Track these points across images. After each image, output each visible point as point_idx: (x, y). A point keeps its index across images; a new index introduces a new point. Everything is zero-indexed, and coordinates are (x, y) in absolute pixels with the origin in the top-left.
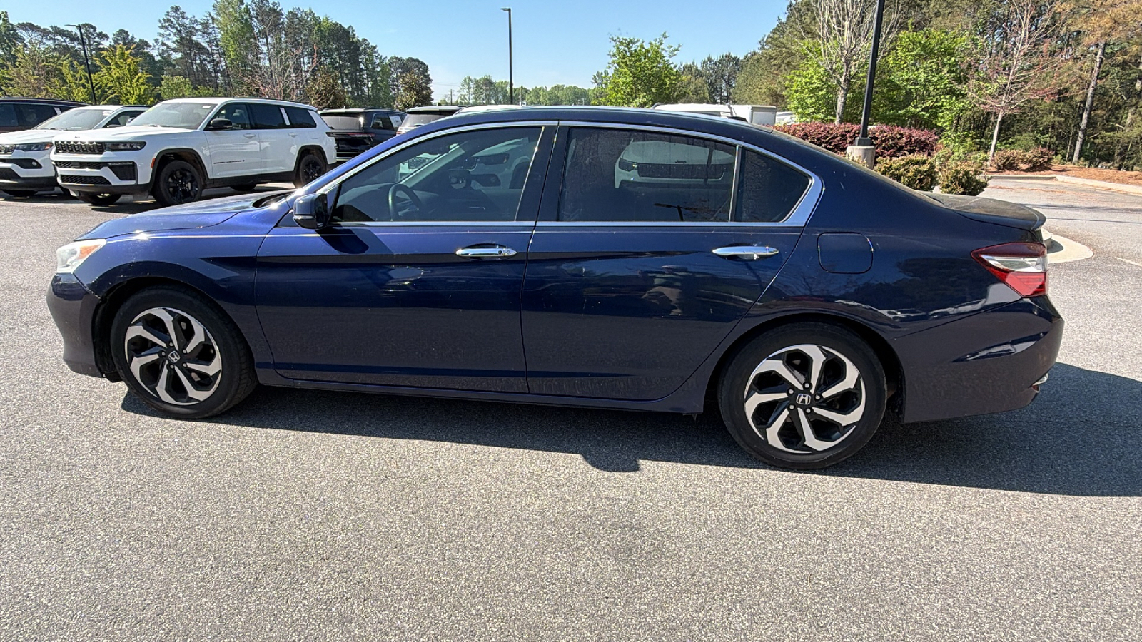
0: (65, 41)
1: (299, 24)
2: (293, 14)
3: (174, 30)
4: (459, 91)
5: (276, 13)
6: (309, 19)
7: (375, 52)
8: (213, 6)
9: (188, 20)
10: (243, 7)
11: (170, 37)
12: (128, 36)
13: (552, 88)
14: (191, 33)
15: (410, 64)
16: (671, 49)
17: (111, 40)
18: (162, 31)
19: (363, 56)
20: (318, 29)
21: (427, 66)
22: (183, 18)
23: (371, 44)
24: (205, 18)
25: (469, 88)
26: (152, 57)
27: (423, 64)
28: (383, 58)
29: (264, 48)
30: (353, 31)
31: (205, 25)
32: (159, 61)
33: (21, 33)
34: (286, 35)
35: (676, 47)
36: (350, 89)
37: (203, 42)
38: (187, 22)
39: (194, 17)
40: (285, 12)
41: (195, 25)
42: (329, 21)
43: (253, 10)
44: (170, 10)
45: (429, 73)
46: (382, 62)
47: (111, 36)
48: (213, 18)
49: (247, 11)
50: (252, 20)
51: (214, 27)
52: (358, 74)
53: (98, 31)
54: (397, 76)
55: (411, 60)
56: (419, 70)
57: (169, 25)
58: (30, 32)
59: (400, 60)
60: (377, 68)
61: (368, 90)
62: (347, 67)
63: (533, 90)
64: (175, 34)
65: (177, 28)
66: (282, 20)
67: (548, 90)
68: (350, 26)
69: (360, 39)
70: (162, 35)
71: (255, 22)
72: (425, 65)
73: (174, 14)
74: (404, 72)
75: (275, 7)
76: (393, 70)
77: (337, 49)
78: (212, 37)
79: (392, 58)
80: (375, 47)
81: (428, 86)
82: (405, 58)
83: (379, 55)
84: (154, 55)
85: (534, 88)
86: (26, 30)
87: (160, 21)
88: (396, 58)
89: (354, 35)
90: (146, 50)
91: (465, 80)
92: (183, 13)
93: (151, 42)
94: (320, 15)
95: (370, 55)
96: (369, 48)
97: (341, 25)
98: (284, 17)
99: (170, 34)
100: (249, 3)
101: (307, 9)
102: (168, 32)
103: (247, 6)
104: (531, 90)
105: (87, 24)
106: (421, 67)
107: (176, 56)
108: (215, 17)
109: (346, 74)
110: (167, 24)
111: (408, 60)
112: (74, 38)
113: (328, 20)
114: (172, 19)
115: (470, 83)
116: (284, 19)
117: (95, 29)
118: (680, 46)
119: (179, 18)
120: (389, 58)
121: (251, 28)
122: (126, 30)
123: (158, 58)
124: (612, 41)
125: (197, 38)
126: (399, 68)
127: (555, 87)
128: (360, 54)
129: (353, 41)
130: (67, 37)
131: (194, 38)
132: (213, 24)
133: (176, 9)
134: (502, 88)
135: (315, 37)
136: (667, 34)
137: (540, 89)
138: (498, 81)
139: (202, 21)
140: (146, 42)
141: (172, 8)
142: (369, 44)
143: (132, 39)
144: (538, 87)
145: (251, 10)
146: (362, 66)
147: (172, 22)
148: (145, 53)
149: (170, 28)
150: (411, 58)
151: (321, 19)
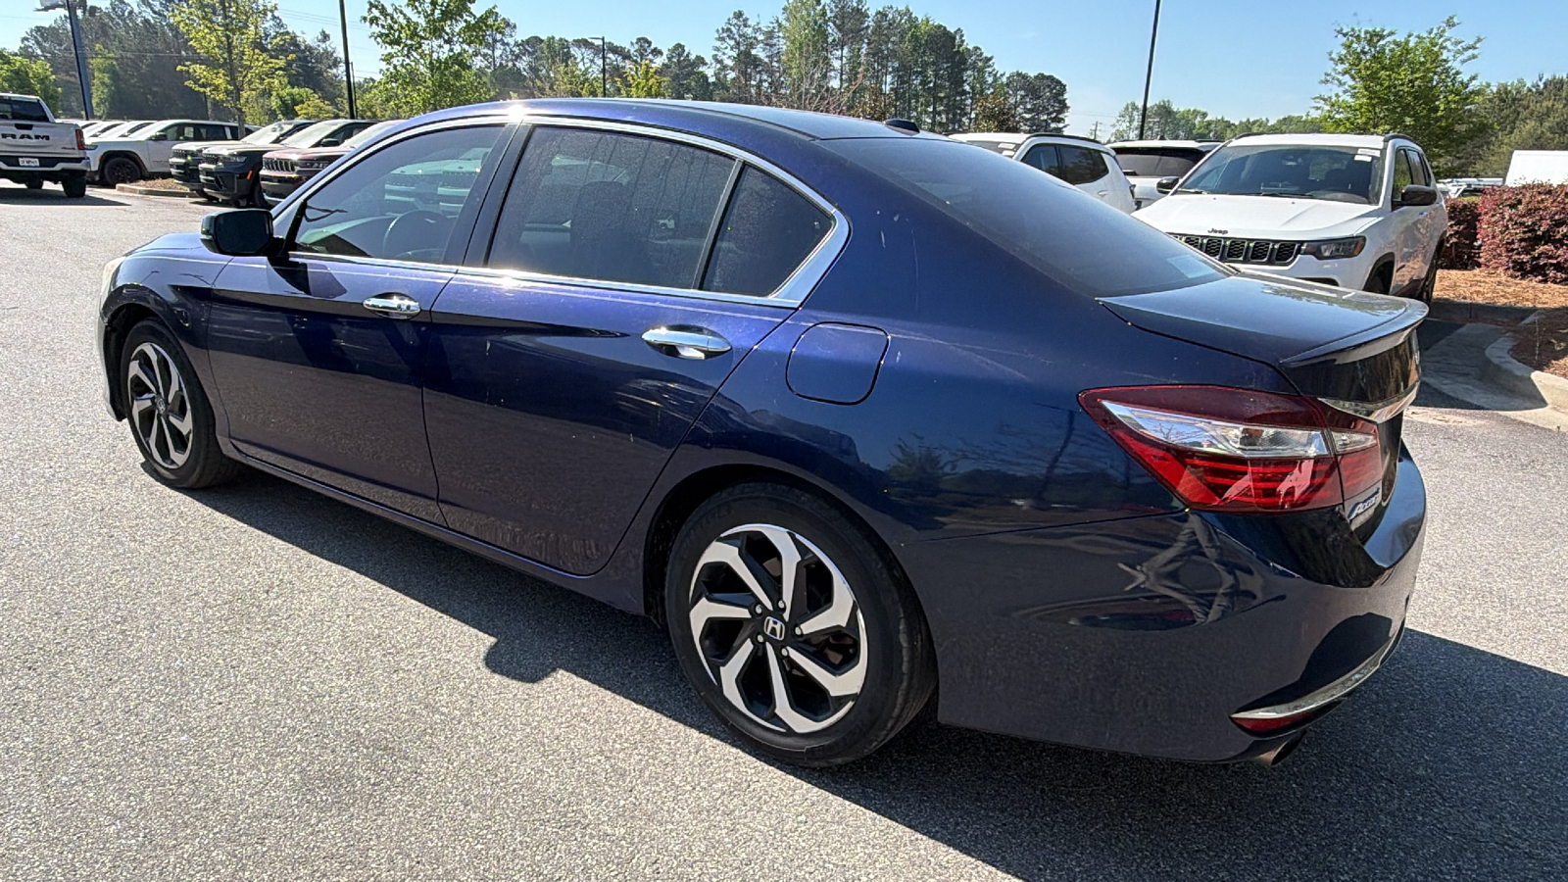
0: (616, 60)
1: (888, 28)
2: (883, 15)
3: (732, 43)
4: (1114, 126)
5: (860, 14)
6: (903, 21)
7: (989, 67)
8: (784, 9)
9: (751, 29)
10: (819, 8)
11: (726, 51)
12: (684, 51)
13: (1279, 121)
14: (751, 46)
15: (1038, 83)
16: (1459, 47)
17: (664, 57)
18: (718, 44)
19: (969, 72)
20: (912, 35)
21: (1065, 86)
22: (745, 26)
23: (984, 55)
24: (771, 25)
25: (1131, 122)
26: (706, 78)
27: (1059, 82)
28: (998, 75)
29: (837, 64)
30: (962, 36)
31: (770, 35)
32: (713, 83)
33: (574, 51)
34: (868, 44)
35: (1471, 43)
36: (944, 121)
37: (762, 55)
38: (749, 31)
39: (758, 24)
40: (872, 13)
41: (758, 34)
42: (931, 23)
43: (832, 11)
44: (732, 16)
45: (1065, 96)
46: (995, 80)
47: (666, 52)
48: (780, 25)
49: (824, 14)
50: (828, 26)
51: (779, 37)
52: (958, 98)
53: (652, 47)
54: (1016, 102)
55: (1041, 77)
56: (1051, 91)
57: (728, 36)
58: (583, 50)
59: (1024, 77)
60: (989, 89)
61: (970, 123)
62: (942, 87)
63: (1241, 123)
64: (732, 49)
65: (735, 39)
66: (866, 24)
67: (1269, 124)
68: (959, 29)
69: (970, 47)
70: (718, 49)
71: (831, 29)
72: (1062, 85)
73: (735, 21)
74: (1027, 95)
75: (860, 7)
76: (1011, 92)
77: (933, 63)
78: (775, 50)
79: (1012, 76)
80: (990, 59)
81: (1061, 116)
82: (1032, 74)
83: (994, 70)
84: (709, 75)
85: (1244, 120)
86: (579, 47)
87: (718, 31)
88: (1019, 74)
89: (963, 41)
90: (701, 69)
91: (1127, 108)
92: (746, 20)
93: (708, 59)
94: (919, 15)
95: (981, 71)
96: (980, 60)
97: (945, 28)
98: (870, 19)
99: (726, 48)
100: (828, 2)
101: (902, 8)
102: (725, 45)
103: (824, 6)
104: (1237, 123)
105: (643, 39)
106: (1055, 88)
107: (732, 75)
108: (784, 23)
109: (941, 99)
110: (725, 35)
111: (1036, 77)
112: (626, 56)
113: (928, 22)
114: (732, 28)
115: (1135, 113)
116: (870, 22)
117: (650, 43)
118: (1479, 40)
119: (739, 26)
120: (1007, 75)
121: (825, 36)
122: (682, 44)
123: (712, 80)
124: (1340, 36)
125: (759, 52)
126: (1021, 89)
127: (1285, 119)
128: (967, 69)
129: (958, 51)
130: (619, 55)
131: (753, 52)
132: (779, 32)
133: (739, 15)
134: (1188, 121)
135: (907, 46)
136: (1455, 20)
137: (1255, 122)
138: (1182, 110)
139: (766, 30)
140: (703, 58)
141: (735, 13)
142: (981, 54)
143: (687, 56)
144: (1251, 120)
145: (828, 12)
146: (967, 88)
147: (731, 32)
148: (698, 73)
149: (727, 40)
150: (1042, 75)
151: (920, 20)
